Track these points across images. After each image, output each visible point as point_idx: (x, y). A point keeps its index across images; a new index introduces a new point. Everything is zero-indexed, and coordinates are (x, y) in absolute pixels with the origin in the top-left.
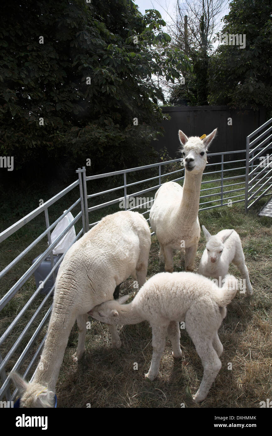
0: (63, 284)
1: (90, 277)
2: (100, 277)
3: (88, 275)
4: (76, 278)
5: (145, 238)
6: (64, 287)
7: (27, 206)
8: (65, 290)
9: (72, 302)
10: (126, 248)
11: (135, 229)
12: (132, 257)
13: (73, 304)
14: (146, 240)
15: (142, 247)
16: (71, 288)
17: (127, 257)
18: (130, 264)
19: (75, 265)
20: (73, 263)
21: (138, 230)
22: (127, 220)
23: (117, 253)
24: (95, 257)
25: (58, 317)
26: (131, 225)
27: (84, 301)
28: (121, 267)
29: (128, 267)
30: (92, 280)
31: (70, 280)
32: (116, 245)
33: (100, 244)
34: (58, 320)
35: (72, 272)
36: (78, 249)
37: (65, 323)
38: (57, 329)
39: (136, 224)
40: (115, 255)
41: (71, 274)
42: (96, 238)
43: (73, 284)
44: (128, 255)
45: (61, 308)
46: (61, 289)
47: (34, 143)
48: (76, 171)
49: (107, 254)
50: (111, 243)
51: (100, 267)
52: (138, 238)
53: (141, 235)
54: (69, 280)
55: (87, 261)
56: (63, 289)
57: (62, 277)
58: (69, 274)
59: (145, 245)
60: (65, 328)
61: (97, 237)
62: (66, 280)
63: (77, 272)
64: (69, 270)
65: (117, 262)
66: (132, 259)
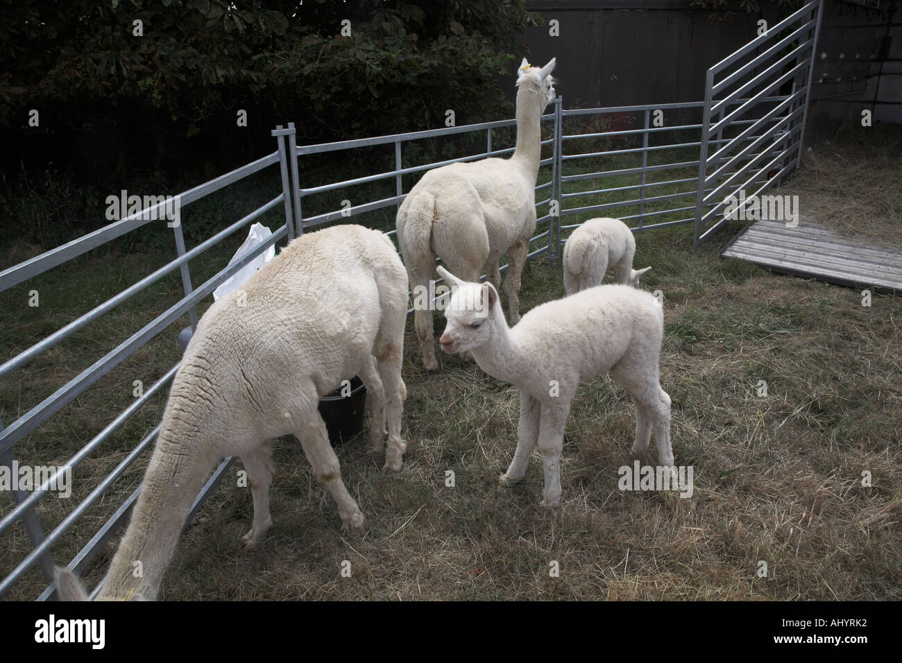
0: (183, 388)
1: (247, 374)
2: (272, 376)
3: (242, 371)
4: (212, 375)
5: (391, 287)
6: (183, 394)
7: (209, 218)
8: (184, 400)
9: (196, 429)
10: (344, 307)
11: (367, 263)
12: (358, 329)
13: (198, 434)
14: (394, 290)
15: (386, 306)
16: (198, 397)
17: (344, 330)
18: (354, 345)
19: (214, 347)
20: (210, 342)
21: (375, 266)
22: (349, 244)
23: (320, 319)
24: (263, 330)
25: (163, 459)
26: (358, 255)
27: (231, 426)
28: (330, 352)
29: (348, 352)
30: (252, 382)
31: (197, 379)
32: (319, 300)
33: (278, 300)
34: (163, 466)
35: (205, 362)
36: (225, 309)
37: (176, 474)
38: (158, 485)
39: (370, 253)
40: (314, 324)
41: (203, 366)
42: (271, 285)
43: (204, 388)
44: (348, 324)
45: (171, 439)
46: (178, 398)
47: (220, 73)
48: (271, 133)
49: (294, 321)
50: (305, 297)
51: (273, 353)
52: (375, 283)
53: (381, 278)
54: (195, 378)
55: (242, 338)
56: (181, 398)
57: (185, 371)
58: (198, 366)
59: (391, 302)
60: (177, 485)
61: (274, 283)
62: (190, 379)
63: (216, 362)
64: (200, 357)
65: (320, 341)
66: (358, 333)
